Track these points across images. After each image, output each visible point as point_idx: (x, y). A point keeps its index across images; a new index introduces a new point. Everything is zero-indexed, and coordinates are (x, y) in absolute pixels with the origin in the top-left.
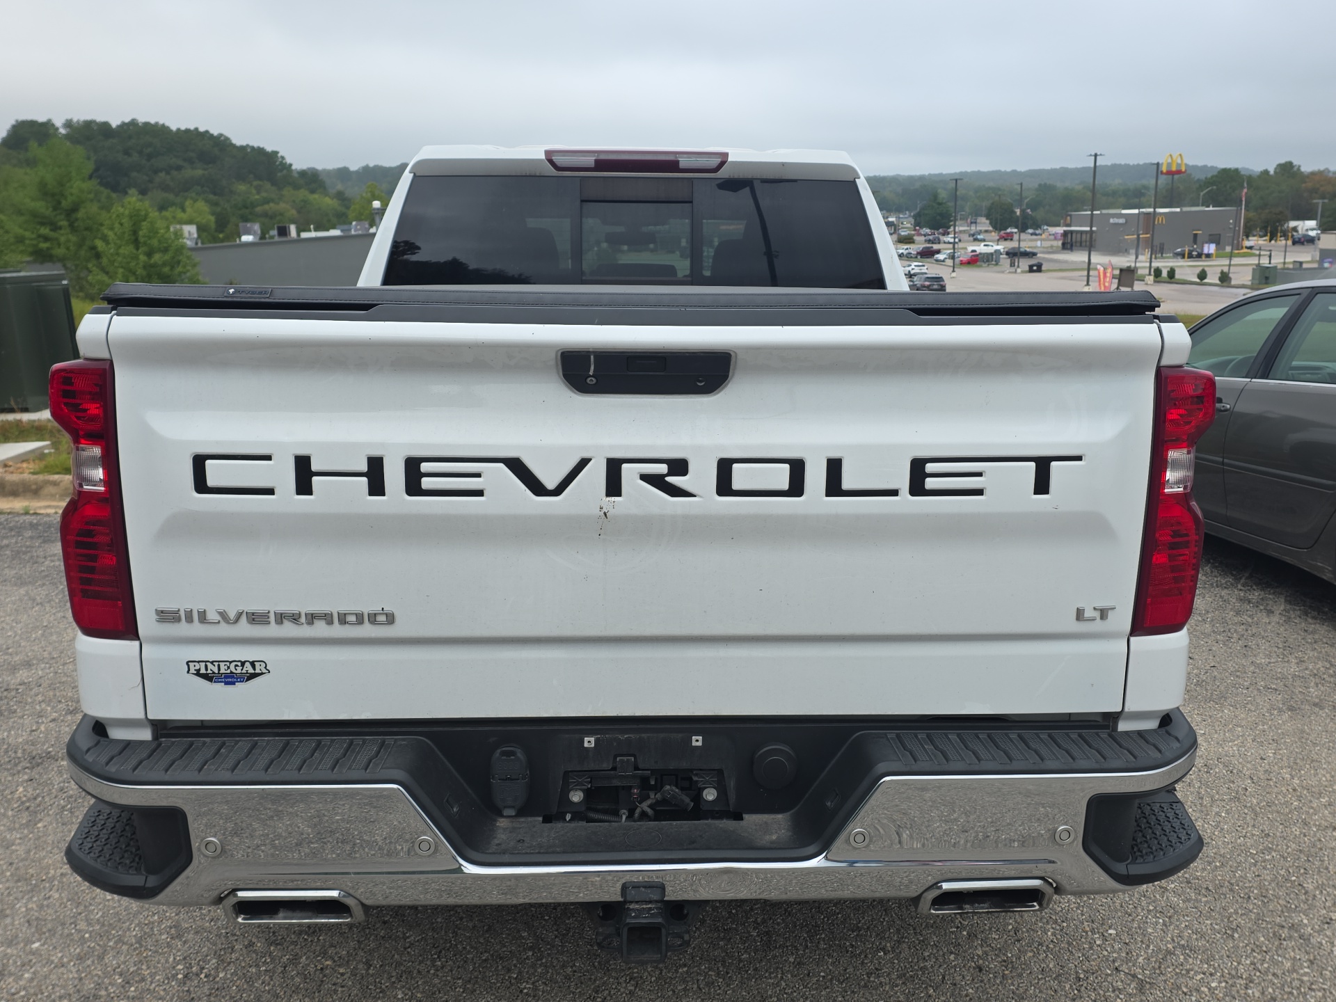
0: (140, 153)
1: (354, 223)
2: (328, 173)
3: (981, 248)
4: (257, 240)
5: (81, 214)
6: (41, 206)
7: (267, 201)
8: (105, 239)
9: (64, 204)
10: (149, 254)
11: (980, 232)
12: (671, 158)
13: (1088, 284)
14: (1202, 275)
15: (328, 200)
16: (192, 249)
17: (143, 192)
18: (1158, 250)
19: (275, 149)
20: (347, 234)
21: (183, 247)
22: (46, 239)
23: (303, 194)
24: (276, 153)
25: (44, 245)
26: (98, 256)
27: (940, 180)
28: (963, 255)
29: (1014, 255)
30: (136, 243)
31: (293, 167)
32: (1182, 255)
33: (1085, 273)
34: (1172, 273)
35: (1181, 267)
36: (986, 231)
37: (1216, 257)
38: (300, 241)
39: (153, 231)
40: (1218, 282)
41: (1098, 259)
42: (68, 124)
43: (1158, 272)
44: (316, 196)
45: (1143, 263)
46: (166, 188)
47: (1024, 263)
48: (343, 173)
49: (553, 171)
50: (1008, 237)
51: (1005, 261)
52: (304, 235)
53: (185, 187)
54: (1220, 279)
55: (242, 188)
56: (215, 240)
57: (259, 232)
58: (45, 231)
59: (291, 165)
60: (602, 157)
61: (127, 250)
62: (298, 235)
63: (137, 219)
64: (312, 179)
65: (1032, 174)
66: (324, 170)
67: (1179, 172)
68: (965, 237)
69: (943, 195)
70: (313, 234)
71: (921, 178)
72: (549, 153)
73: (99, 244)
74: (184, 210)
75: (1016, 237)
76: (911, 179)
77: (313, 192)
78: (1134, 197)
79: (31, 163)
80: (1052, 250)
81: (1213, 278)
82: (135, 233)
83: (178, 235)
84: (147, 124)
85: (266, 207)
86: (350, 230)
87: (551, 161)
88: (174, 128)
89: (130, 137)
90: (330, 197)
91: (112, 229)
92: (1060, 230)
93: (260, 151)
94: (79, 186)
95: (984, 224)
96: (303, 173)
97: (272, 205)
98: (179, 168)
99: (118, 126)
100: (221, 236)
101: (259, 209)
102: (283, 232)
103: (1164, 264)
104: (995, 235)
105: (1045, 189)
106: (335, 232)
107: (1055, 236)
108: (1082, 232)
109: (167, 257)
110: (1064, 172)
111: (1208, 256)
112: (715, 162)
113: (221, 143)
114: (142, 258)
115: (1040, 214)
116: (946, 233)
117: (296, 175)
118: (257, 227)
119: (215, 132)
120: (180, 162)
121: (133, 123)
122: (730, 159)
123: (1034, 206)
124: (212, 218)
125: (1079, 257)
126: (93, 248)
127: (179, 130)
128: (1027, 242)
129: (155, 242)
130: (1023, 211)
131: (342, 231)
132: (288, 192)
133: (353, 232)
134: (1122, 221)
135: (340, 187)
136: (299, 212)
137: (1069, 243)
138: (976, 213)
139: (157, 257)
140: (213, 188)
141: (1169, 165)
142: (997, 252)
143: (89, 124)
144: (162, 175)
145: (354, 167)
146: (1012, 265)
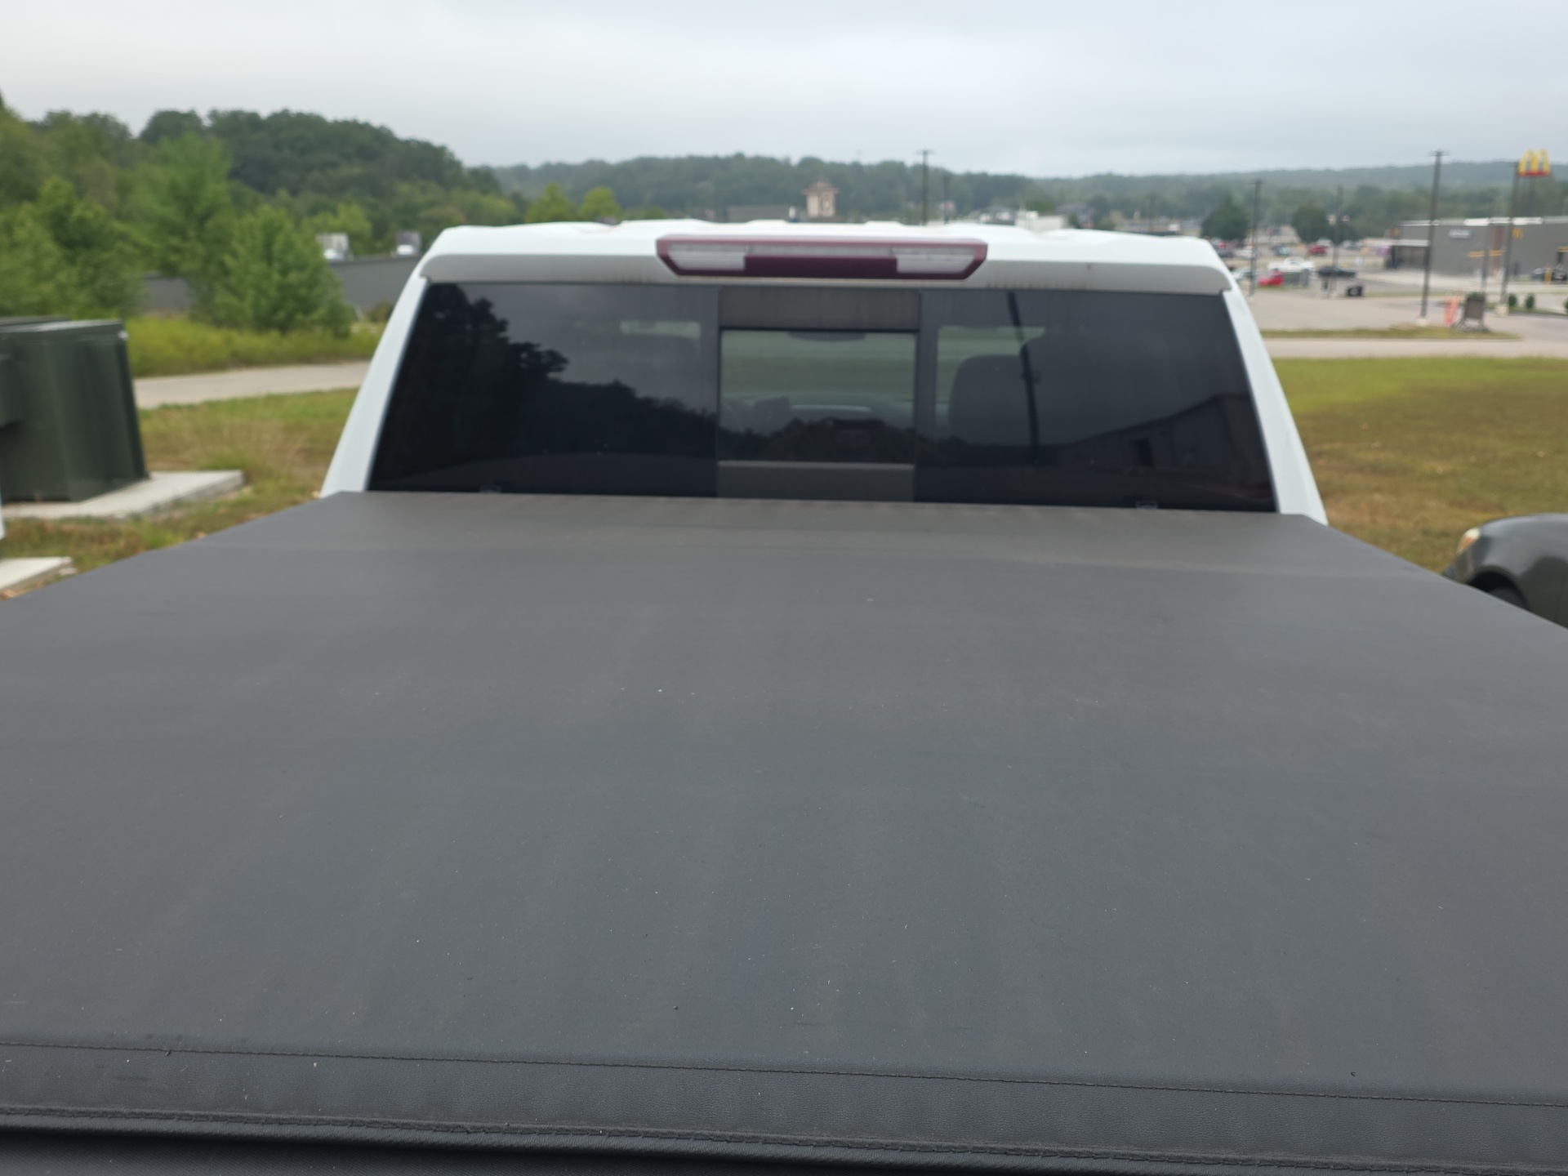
0: (292, 147)
3: (1286, 266)
5: (210, 224)
6: (171, 212)
7: (431, 204)
8: (234, 254)
9: (199, 209)
10: (284, 272)
11: (1283, 245)
12: (882, 253)
13: (1424, 313)
16: (337, 264)
17: (294, 192)
18: (1513, 271)
19: (443, 144)
21: (325, 261)
22: (177, 250)
23: (473, 195)
24: (444, 148)
25: (174, 258)
26: (226, 272)
27: (1236, 180)
28: (1263, 275)
29: (1328, 274)
30: (268, 258)
31: (464, 165)
32: (1542, 278)
33: (1419, 299)
34: (1530, 302)
35: (1542, 293)
36: (1292, 244)
39: (289, 246)
41: (1437, 281)
42: (214, 115)
43: (1512, 301)
44: (488, 198)
45: (1493, 287)
46: (318, 188)
47: (1341, 286)
48: (521, 172)
49: (667, 275)
50: (1320, 252)
51: (1316, 283)
53: (340, 188)
56: (371, 250)
57: (419, 242)
58: (174, 241)
59: (460, 162)
60: (759, 252)
61: (258, 267)
63: (271, 232)
64: (484, 179)
65: (1350, 173)
66: (499, 168)
67: (1540, 174)
68: (1265, 250)
69: (1238, 198)
71: (1211, 178)
72: (663, 245)
73: (229, 260)
74: (335, 216)
75: (1331, 251)
76: (1199, 179)
77: (485, 192)
78: (1480, 204)
79: (165, 160)
80: (1374, 269)
82: (268, 245)
83: (320, 248)
84: (300, 115)
85: (431, 210)
87: (667, 260)
88: (330, 119)
89: (281, 130)
90: (504, 199)
91: (242, 241)
92: (1385, 244)
93: (427, 146)
94: (217, 189)
95: (1289, 234)
96: (474, 172)
97: (438, 208)
98: (335, 165)
99: (268, 118)
100: (377, 246)
101: (423, 214)
103: (1521, 289)
104: (1302, 249)
105: (1367, 192)
107: (1378, 251)
108: (1413, 248)
109: (305, 276)
110: (1391, 172)
112: (962, 261)
113: (382, 137)
115: (1360, 223)
116: (1241, 246)
117: (466, 174)
118: (415, 236)
119: (376, 124)
120: (336, 159)
121: (285, 113)
122: (992, 255)
123: (1353, 212)
124: (368, 225)
125: (1411, 278)
126: (222, 264)
127: (335, 121)
128: (1344, 257)
129: (290, 259)
130: (1339, 220)
132: (456, 193)
134: (1465, 234)
135: (516, 187)
137: (1396, 260)
138: (1279, 221)
139: (293, 277)
140: (372, 189)
141: (1529, 163)
142: (1307, 272)
143: (236, 115)
144: (316, 173)
146: (1326, 286)
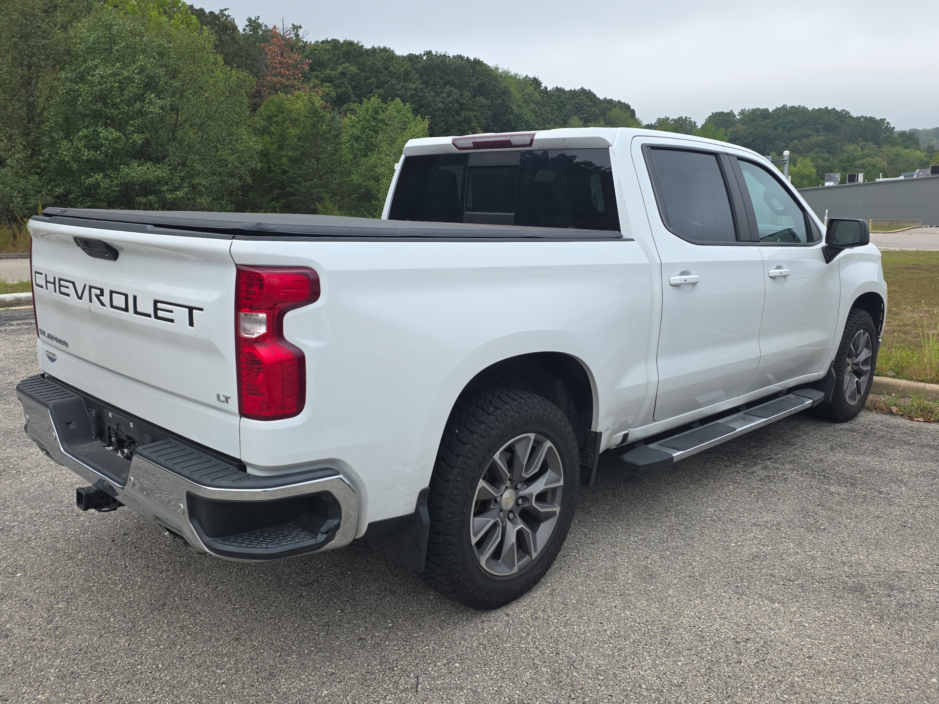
0: (784, 127)
1: (917, 170)
2: (926, 132)
4: (836, 184)
7: (866, 156)
15: (918, 154)
19: (883, 117)
20: (908, 178)
23: (899, 149)
24: (883, 120)
31: (896, 130)
44: (908, 151)
55: (850, 147)
57: (839, 179)
59: (894, 128)
64: (910, 138)
66: (924, 130)
70: (881, 180)
77: (907, 147)
84: (793, 107)
85: (864, 160)
88: (810, 109)
89: (779, 118)
90: (920, 151)
93: (872, 120)
96: (902, 134)
97: (868, 158)
98: (808, 136)
99: (773, 111)
101: (858, 163)
106: (902, 178)
113: (843, 116)
117: (896, 135)
118: (838, 175)
119: (839, 109)
120: (810, 132)
121: (784, 108)
124: (814, 171)
127: (814, 109)
131: (905, 177)
132: (886, 149)
133: (915, 177)
135: (932, 142)
136: (890, 163)
143: (754, 111)
144: (795, 141)
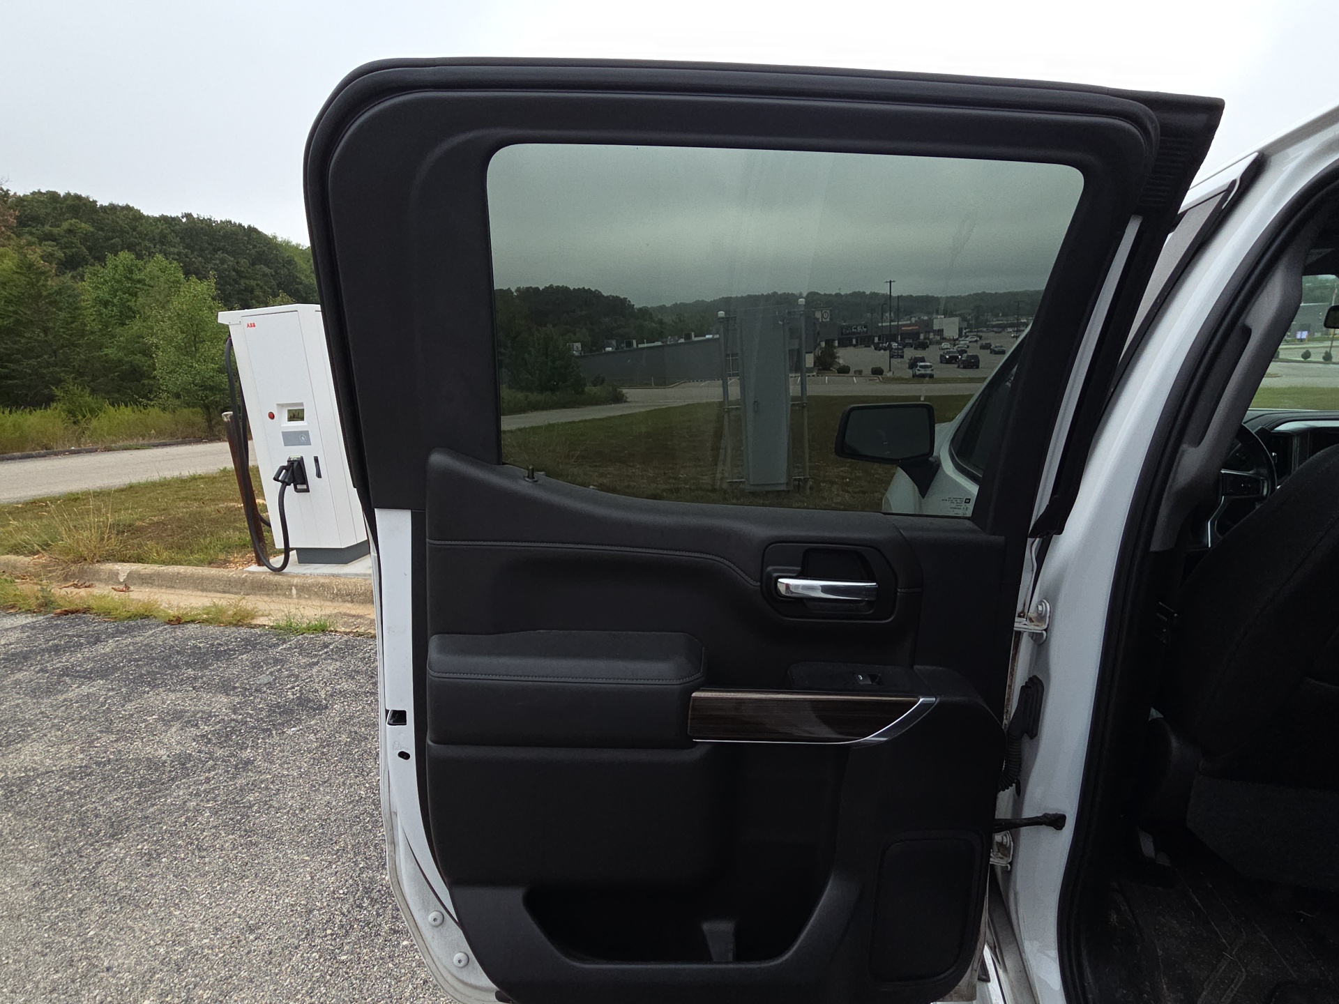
0: (555, 303)
1: (669, 337)
4: (614, 350)
7: (620, 327)
10: (554, 361)
14: (1306, 355)
15: (654, 325)
16: (577, 357)
17: (554, 325)
19: (625, 297)
21: (573, 355)
23: (640, 322)
24: (625, 299)
30: (546, 355)
31: (635, 307)
37: (1308, 341)
38: (638, 349)
39: (557, 347)
40: (1322, 360)
42: (518, 290)
44: (647, 323)
46: (566, 323)
52: (640, 346)
53: (577, 322)
54: (1324, 358)
55: (606, 320)
56: (591, 351)
57: (615, 345)
61: (541, 359)
62: (637, 346)
63: (548, 340)
64: (645, 313)
66: (652, 308)
70: (646, 345)
74: (575, 334)
77: (645, 320)
81: (1317, 356)
82: (546, 349)
83: (570, 349)
84: (558, 287)
86: (667, 341)
88: (573, 288)
89: (547, 294)
91: (534, 347)
93: (617, 298)
96: (640, 310)
98: (574, 311)
100: (594, 348)
102: (629, 344)
106: (659, 343)
109: (562, 362)
111: (1301, 340)
113: (597, 295)
114: (549, 363)
117: (636, 311)
118: (614, 342)
129: (557, 354)
131: (662, 342)
132: (632, 321)
133: (668, 343)
135: (660, 317)
136: (639, 332)
139: (558, 363)
140: (591, 321)
143: (528, 289)
144: (565, 315)
145: (668, 305)
